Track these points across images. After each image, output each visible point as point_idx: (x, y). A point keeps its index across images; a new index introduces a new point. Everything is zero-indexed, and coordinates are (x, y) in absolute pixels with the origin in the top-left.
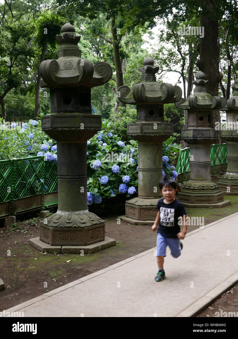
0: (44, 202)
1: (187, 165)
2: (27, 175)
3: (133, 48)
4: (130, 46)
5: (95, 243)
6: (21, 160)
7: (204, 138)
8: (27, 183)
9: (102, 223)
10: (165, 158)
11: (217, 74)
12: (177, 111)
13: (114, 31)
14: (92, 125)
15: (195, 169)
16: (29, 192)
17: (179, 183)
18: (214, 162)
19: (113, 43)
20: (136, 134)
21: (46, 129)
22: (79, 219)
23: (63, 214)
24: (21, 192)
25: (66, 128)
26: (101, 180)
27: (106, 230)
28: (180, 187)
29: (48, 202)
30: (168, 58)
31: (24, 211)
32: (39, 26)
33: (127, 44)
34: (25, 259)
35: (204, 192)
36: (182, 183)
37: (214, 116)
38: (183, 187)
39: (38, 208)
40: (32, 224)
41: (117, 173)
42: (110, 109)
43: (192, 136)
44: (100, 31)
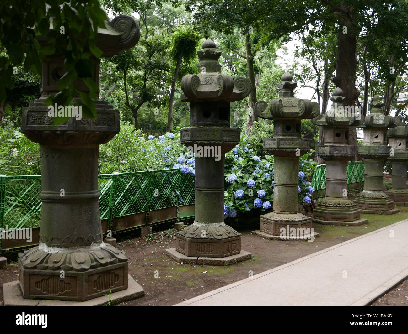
0: (179, 214)
1: (322, 181)
2: (163, 187)
3: (267, 63)
4: (264, 61)
5: (231, 255)
6: (159, 171)
7: (341, 155)
8: (163, 194)
9: (238, 236)
10: (301, 173)
11: (354, 91)
12: (311, 128)
13: (249, 47)
14: (231, 139)
15: (331, 186)
16: (165, 204)
17: (314, 199)
18: (350, 180)
19: (247, 58)
20: (272, 149)
21: (185, 142)
22: (216, 231)
23: (200, 226)
24: (157, 203)
25: (205, 141)
26: (236, 194)
27: (242, 244)
28: (315, 204)
29: (183, 214)
30: (303, 73)
31: (159, 222)
32: (174, 41)
33: (261, 59)
34: (162, 268)
35: (340, 209)
36: (317, 200)
37: (351, 133)
38: (319, 204)
39: (173, 219)
40: (167, 236)
41: (253, 188)
42: (241, 124)
43: (328, 152)
44: (234, 46)
